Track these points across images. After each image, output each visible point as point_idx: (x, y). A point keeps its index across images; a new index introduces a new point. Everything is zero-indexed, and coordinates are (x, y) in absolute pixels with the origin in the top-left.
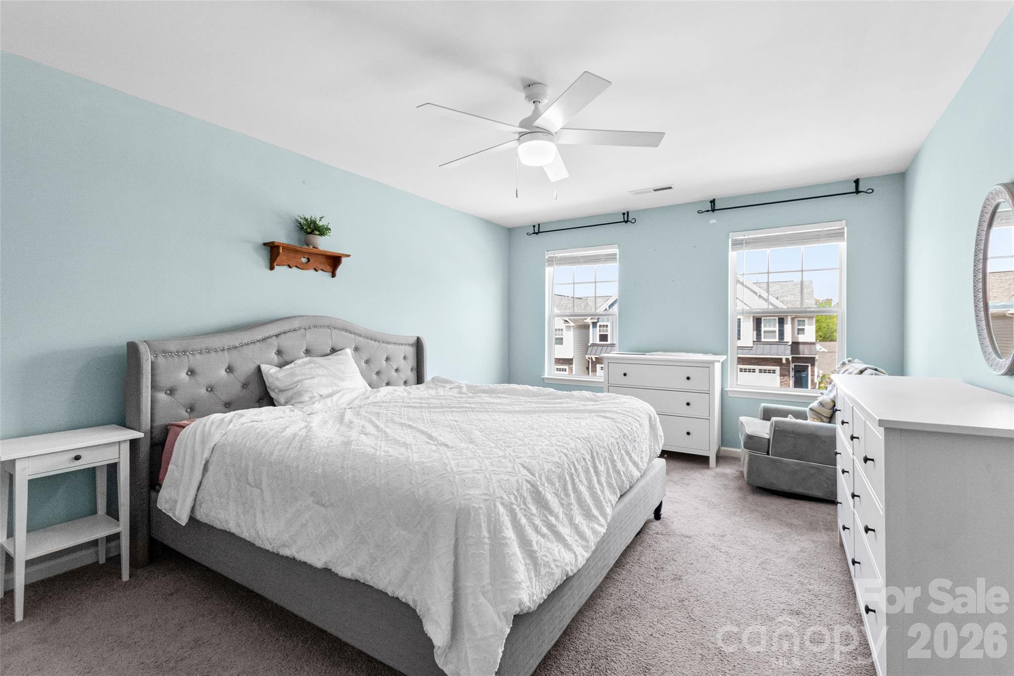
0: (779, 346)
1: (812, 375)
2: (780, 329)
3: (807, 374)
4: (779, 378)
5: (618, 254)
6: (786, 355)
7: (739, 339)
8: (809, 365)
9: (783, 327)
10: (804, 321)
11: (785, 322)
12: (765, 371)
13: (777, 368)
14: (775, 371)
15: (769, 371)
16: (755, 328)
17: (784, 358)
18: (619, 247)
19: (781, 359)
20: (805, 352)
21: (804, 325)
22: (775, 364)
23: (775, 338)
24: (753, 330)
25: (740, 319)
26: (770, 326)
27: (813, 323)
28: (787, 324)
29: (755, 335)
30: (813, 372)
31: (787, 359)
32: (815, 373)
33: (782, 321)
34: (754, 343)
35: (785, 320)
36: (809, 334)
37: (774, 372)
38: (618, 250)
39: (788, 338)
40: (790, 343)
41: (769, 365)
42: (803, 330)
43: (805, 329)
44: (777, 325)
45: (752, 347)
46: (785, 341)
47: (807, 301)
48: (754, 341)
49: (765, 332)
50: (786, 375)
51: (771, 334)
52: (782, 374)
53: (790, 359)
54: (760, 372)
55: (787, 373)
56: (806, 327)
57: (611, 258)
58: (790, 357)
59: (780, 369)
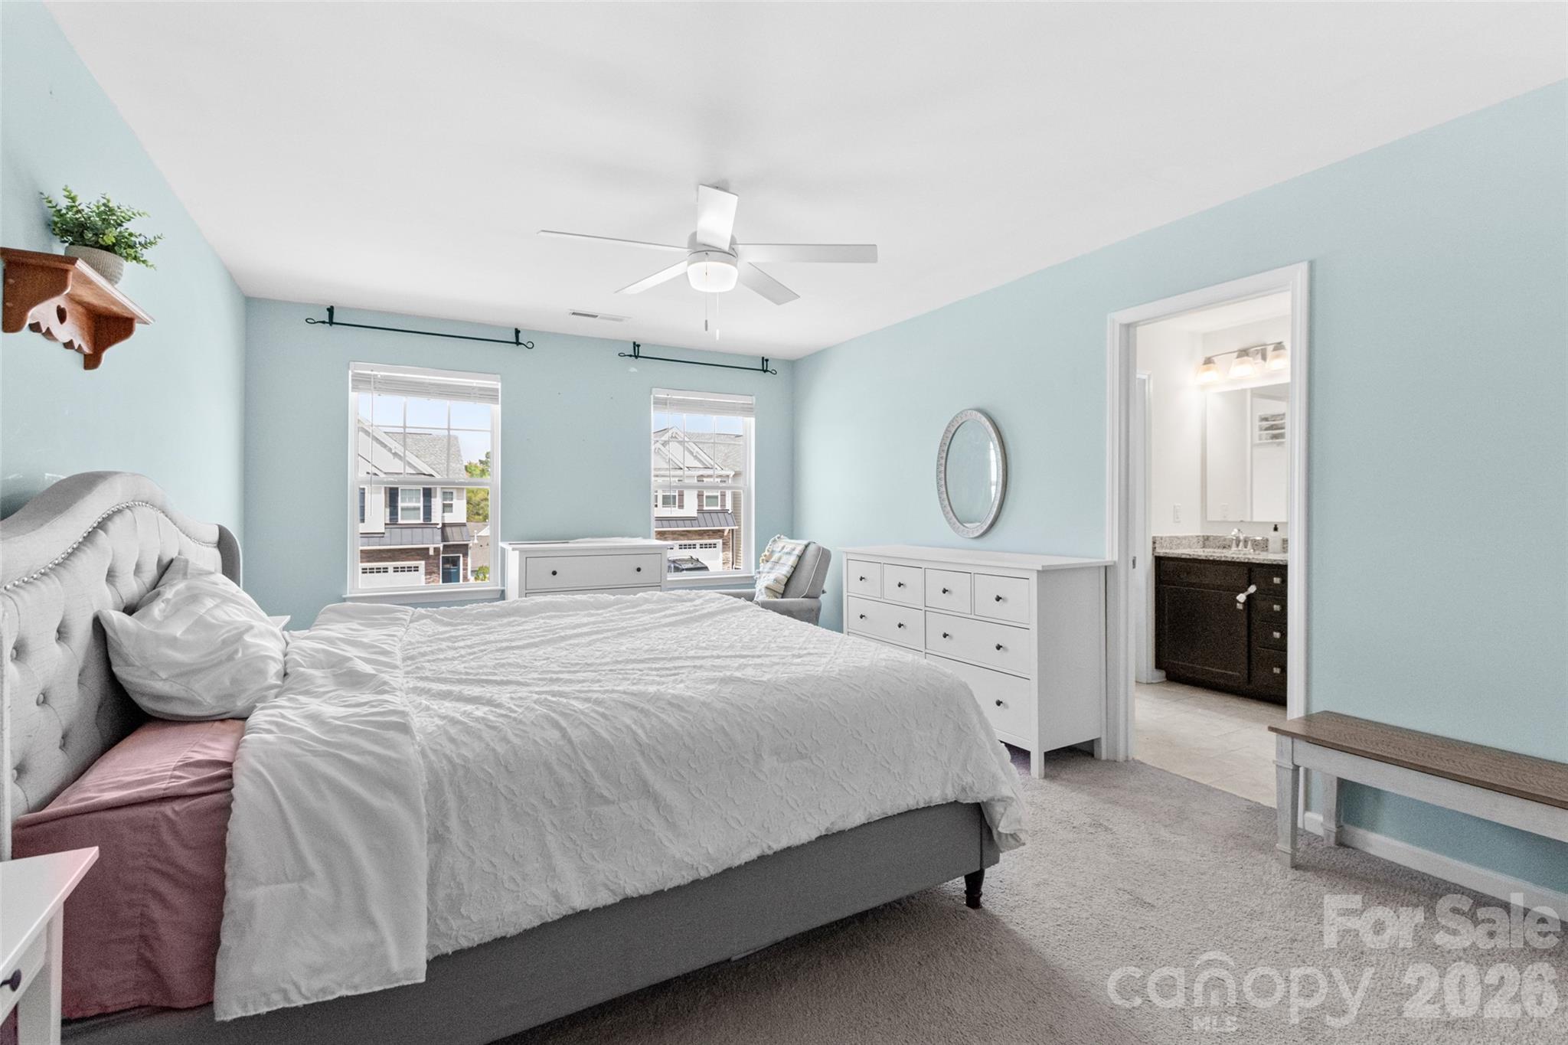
0: (425, 530)
1: (464, 569)
2: (426, 504)
3: (459, 569)
4: (423, 577)
5: (500, 391)
6: (433, 543)
7: (363, 521)
8: (461, 555)
9: (430, 502)
10: (452, 493)
11: (433, 495)
12: (403, 569)
13: (422, 564)
14: (418, 567)
15: (409, 569)
16: (388, 503)
17: (431, 547)
18: (502, 380)
19: (428, 549)
20: (455, 539)
21: (452, 499)
22: (418, 557)
23: (419, 519)
24: (386, 507)
25: (364, 489)
26: (410, 500)
27: (463, 496)
28: (435, 497)
29: (388, 514)
30: (466, 564)
31: (436, 550)
32: (469, 563)
33: (428, 494)
34: (387, 526)
35: (433, 491)
36: (459, 512)
37: (416, 569)
38: (500, 384)
39: (437, 517)
40: (440, 526)
41: (409, 560)
42: (451, 506)
43: (454, 506)
44: (422, 499)
45: (384, 533)
46: (432, 522)
47: (453, 465)
48: (386, 524)
49: (402, 509)
50: (434, 573)
51: (412, 512)
52: (429, 571)
53: (441, 549)
54: (395, 571)
55: (435, 569)
56: (455, 502)
57: (488, 395)
58: (441, 546)
59: (426, 564)
